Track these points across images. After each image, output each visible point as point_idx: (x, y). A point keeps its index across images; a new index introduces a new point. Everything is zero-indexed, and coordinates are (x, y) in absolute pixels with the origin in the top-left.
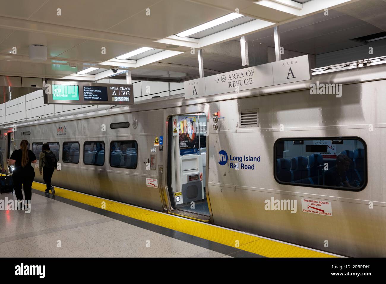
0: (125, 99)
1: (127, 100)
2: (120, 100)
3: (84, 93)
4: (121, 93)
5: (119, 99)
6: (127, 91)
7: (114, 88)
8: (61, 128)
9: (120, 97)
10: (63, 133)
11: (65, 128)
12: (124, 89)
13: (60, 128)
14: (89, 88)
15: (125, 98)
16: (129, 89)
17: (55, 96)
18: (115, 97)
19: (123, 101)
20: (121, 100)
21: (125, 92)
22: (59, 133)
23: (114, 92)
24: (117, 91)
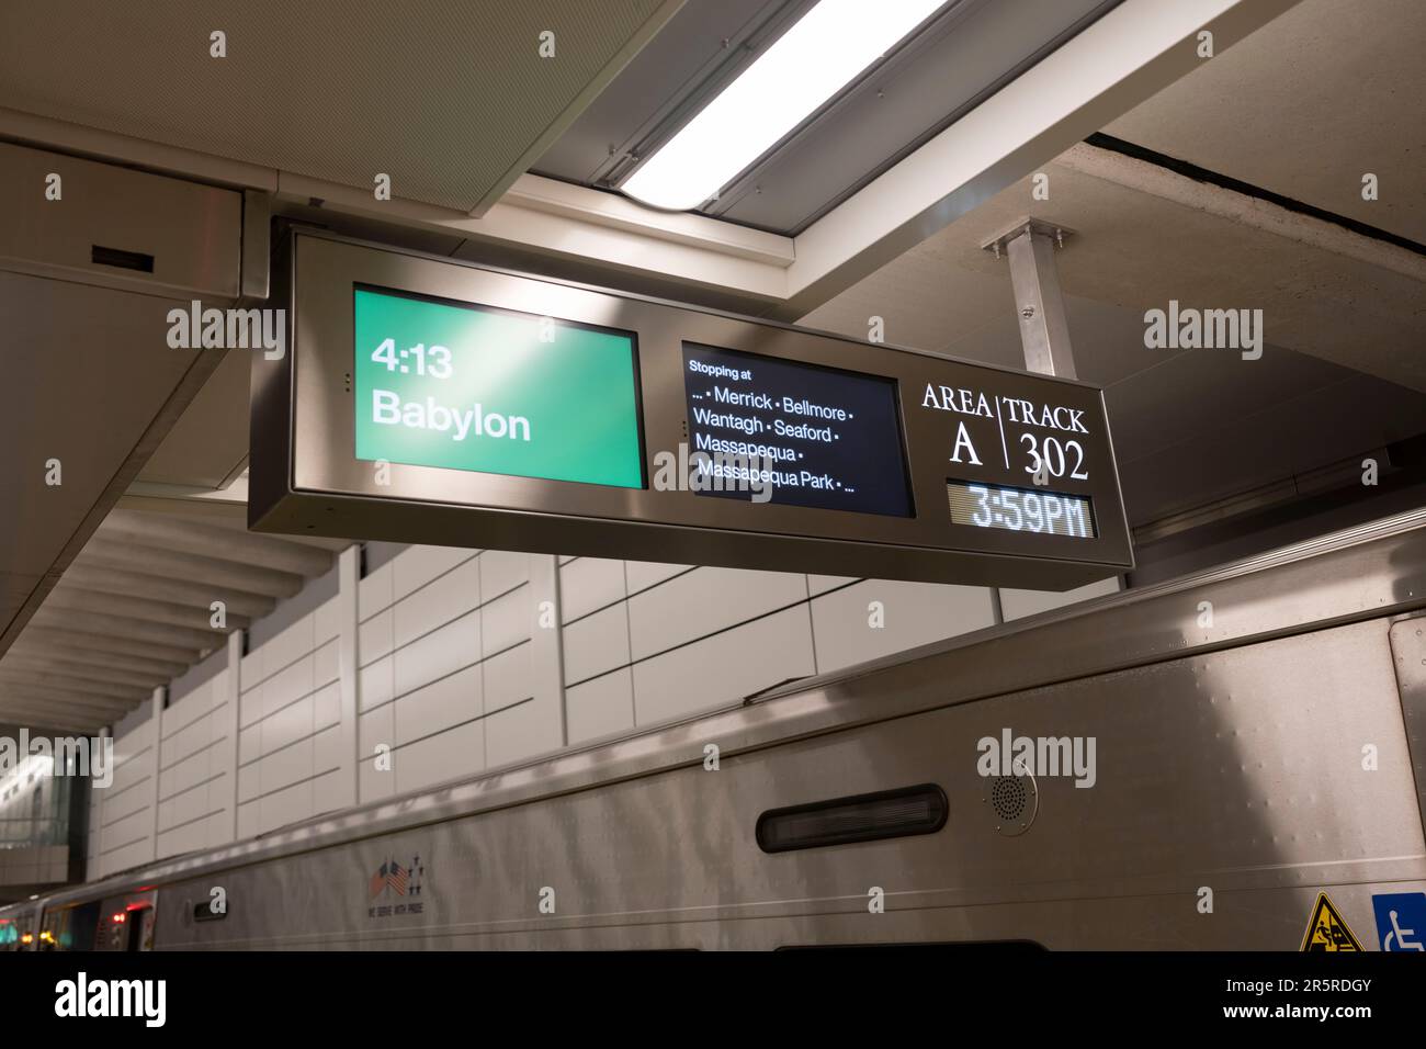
0: (1057, 515)
1: (1075, 519)
2: (1014, 521)
3: (692, 417)
4: (1022, 457)
5: (1007, 505)
6: (1063, 437)
7: (957, 400)
8: (395, 868)
9: (1015, 494)
10: (407, 901)
11: (415, 873)
12: (1038, 414)
13: (389, 870)
14: (734, 375)
15: (1053, 507)
16: (1074, 420)
17: (377, 418)
18: (973, 489)
19: (1043, 536)
20: (1026, 518)
21: (1051, 445)
22: (376, 904)
23: (964, 438)
24: (982, 431)
